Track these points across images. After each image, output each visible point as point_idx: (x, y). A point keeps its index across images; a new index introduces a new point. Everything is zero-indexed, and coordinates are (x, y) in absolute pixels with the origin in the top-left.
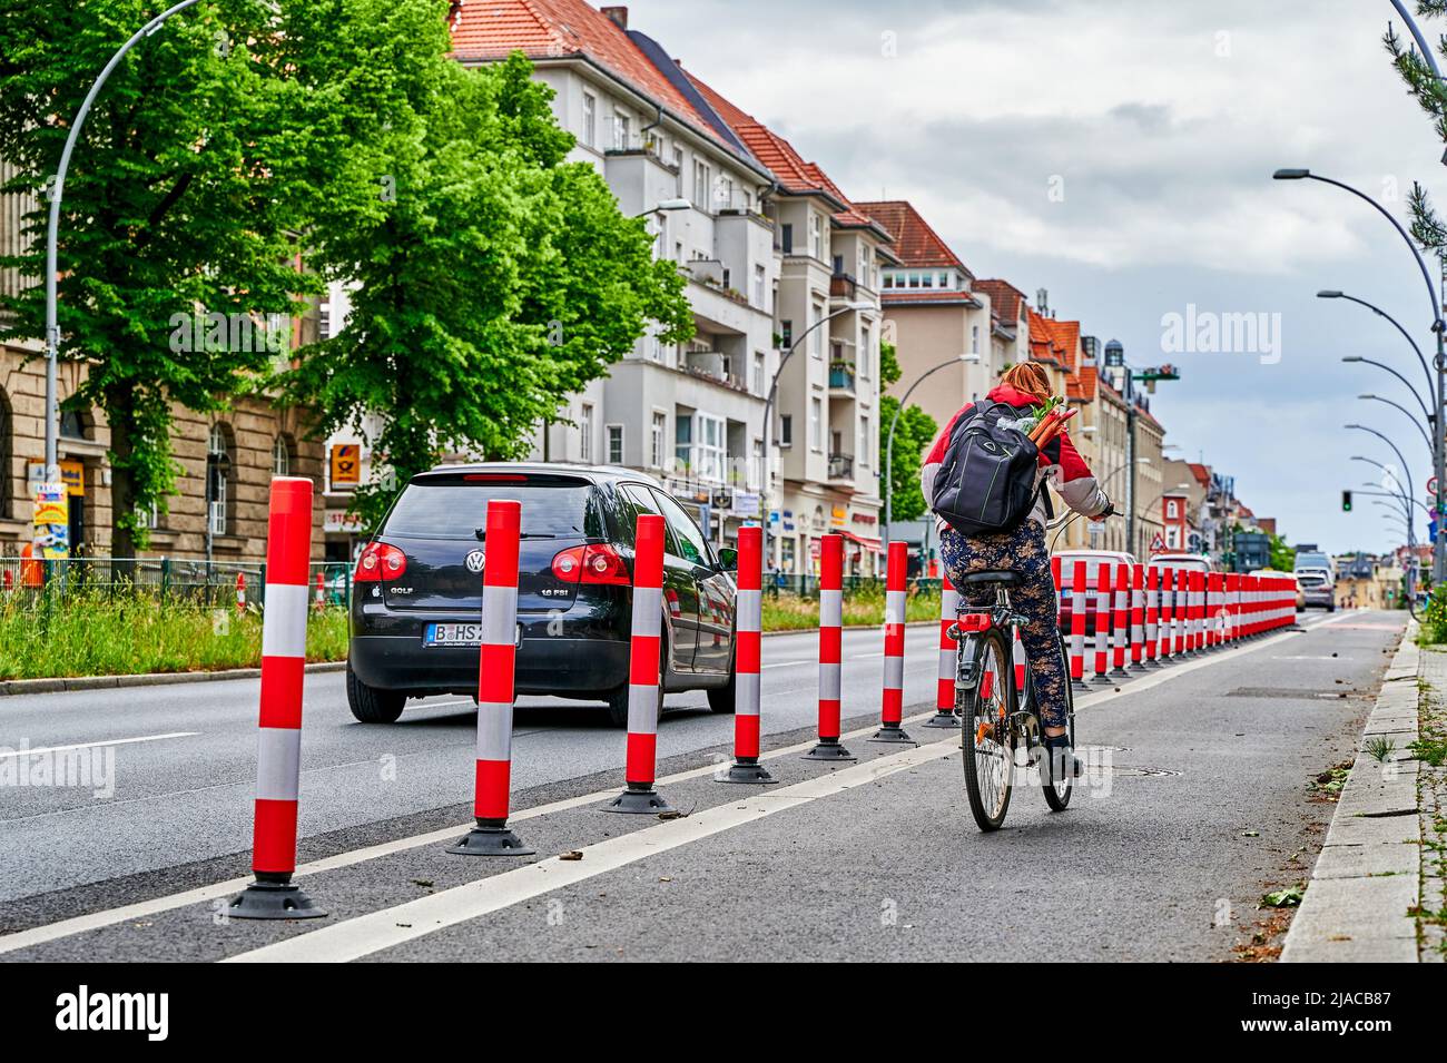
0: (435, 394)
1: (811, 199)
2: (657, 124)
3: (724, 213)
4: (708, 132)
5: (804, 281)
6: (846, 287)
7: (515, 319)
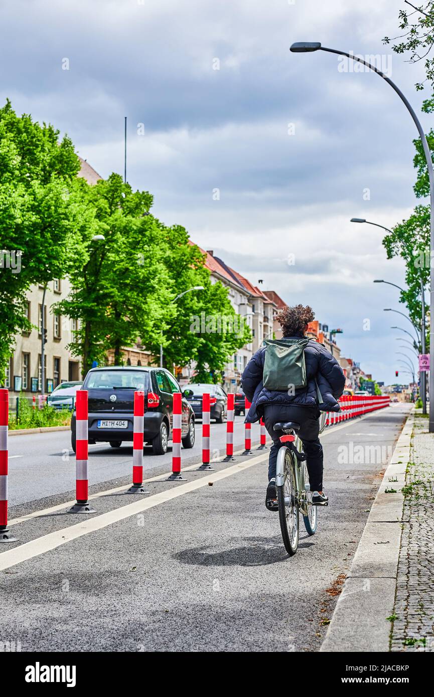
0: (209, 358)
1: (260, 298)
2: (229, 285)
3: (241, 304)
4: (238, 285)
5: (257, 320)
6: (266, 319)
7: (225, 342)
